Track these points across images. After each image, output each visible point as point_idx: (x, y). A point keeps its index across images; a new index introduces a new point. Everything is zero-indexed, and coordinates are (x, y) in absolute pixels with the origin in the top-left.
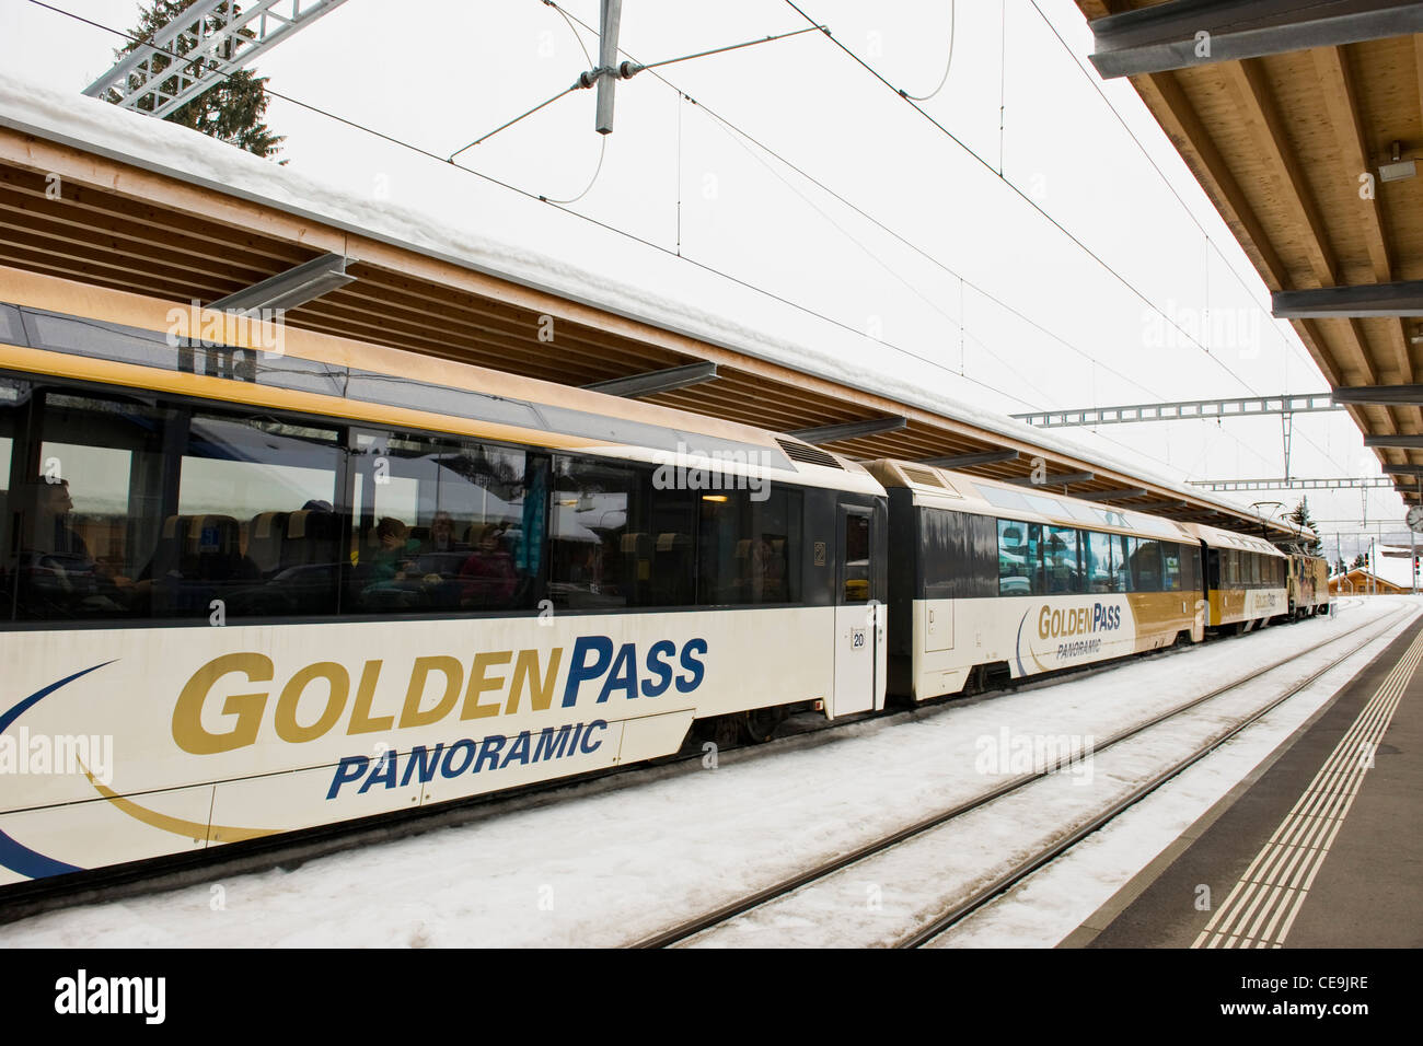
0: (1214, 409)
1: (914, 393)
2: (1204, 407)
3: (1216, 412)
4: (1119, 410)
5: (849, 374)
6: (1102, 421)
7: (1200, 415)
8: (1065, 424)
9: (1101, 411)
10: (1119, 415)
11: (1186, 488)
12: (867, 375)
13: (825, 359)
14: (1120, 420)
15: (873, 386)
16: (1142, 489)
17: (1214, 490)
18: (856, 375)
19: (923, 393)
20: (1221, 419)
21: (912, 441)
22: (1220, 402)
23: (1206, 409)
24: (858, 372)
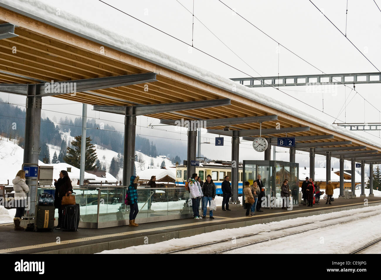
0: (351, 79)
1: (162, 57)
2: (345, 77)
3: (353, 81)
4: (296, 78)
5: (116, 41)
6: (285, 84)
7: (344, 83)
8: (263, 85)
9: (285, 78)
10: (296, 81)
11: (333, 127)
12: (129, 43)
13: (99, 29)
14: (296, 84)
15: (133, 50)
16: (308, 127)
17: (351, 129)
18: (122, 43)
19: (168, 58)
20: (355, 85)
21: (162, 90)
22: (355, 75)
23: (348, 79)
24: (123, 40)
